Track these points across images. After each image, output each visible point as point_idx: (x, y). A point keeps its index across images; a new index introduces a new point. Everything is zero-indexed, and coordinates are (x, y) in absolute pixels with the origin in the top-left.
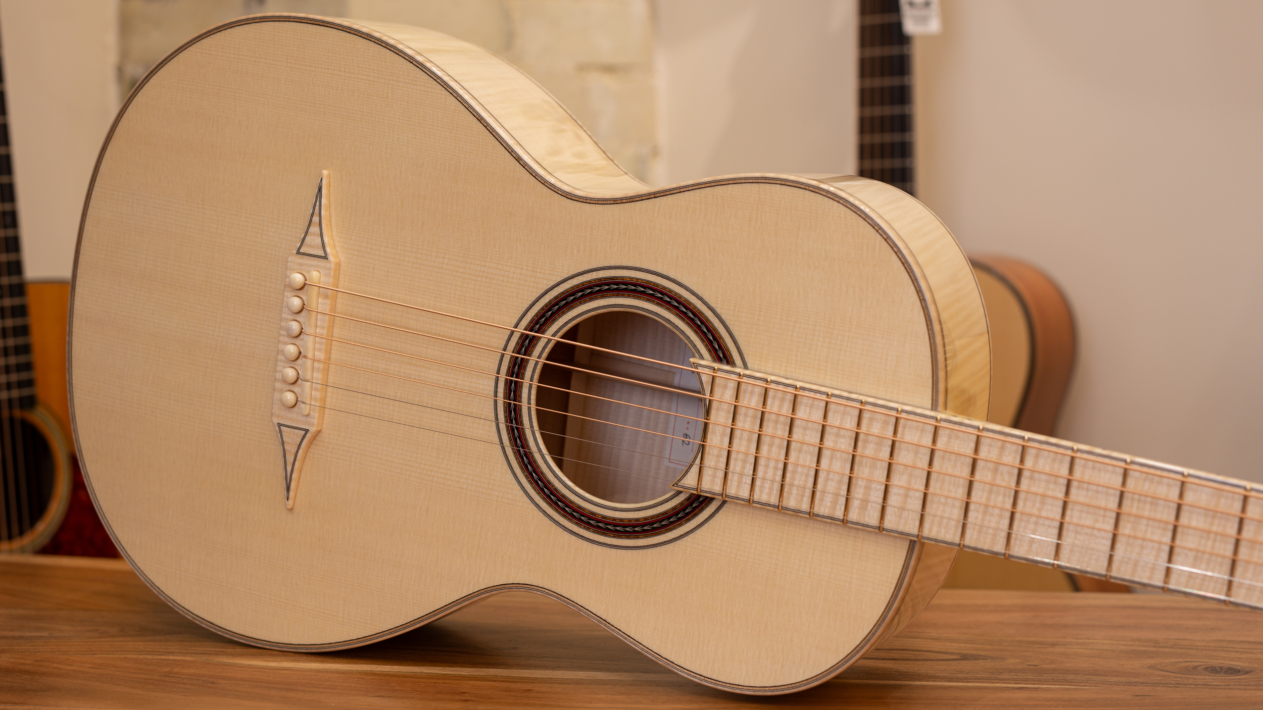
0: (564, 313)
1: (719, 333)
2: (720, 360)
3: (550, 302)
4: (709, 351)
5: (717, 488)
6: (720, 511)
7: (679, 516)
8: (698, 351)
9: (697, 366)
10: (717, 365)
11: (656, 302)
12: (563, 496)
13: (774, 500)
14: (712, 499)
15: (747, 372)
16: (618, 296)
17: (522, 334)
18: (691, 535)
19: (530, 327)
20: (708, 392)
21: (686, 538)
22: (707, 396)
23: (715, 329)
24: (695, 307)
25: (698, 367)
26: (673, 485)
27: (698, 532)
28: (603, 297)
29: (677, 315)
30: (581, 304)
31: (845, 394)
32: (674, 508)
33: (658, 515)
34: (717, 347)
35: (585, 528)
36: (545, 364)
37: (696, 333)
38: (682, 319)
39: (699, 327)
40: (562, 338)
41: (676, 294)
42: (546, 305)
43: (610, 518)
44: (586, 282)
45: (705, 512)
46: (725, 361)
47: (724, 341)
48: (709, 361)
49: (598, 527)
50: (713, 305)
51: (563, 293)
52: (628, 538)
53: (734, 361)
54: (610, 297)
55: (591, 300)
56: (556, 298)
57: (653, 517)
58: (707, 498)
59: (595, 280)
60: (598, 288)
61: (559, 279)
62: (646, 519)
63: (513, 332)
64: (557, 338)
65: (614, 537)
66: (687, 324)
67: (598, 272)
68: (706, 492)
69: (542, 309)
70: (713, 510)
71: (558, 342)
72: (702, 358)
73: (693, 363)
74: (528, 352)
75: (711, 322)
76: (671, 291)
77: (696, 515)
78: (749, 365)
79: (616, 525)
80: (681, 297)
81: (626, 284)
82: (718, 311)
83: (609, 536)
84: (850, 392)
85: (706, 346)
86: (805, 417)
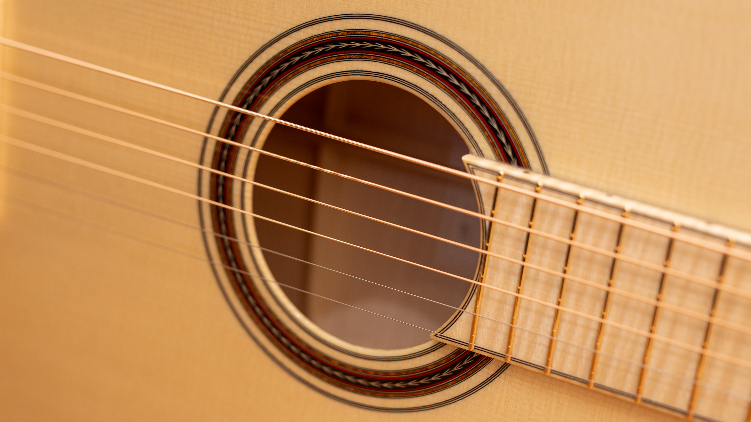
0: (286, 80)
1: (507, 119)
2: (507, 160)
3: (268, 63)
4: (492, 145)
5: (498, 347)
6: (502, 375)
7: (444, 374)
8: (476, 145)
9: (474, 168)
10: (503, 168)
11: (415, 70)
12: (289, 331)
13: (582, 373)
14: (488, 360)
15: (550, 182)
16: (360, 58)
17: (230, 111)
18: (460, 403)
19: (241, 101)
20: (488, 207)
21: (453, 406)
22: (487, 217)
23: (502, 114)
24: (473, 79)
25: (475, 171)
26: (436, 336)
27: (469, 399)
28: (340, 59)
29: (445, 90)
30: (310, 68)
31: (701, 226)
32: (436, 363)
33: (415, 370)
34: (503, 140)
35: (316, 376)
36: (261, 156)
37: (474, 118)
38: (454, 97)
39: (477, 109)
40: (282, 118)
41: (445, 58)
42: (263, 68)
43: (350, 366)
44: (317, 36)
45: (480, 373)
46: (515, 161)
47: (514, 132)
48: (491, 159)
49: (334, 377)
50: (498, 76)
51: (285, 51)
52: (374, 395)
53: (528, 162)
54: (350, 59)
55: (323, 63)
56: (275, 58)
57: (407, 371)
58: (481, 356)
59: (329, 33)
60: (334, 46)
61: (280, 31)
62: (398, 373)
63: (217, 108)
64: (276, 119)
65: (355, 392)
66: (461, 103)
67: (334, 22)
68: (482, 349)
69: (258, 73)
70: (492, 372)
71: (277, 125)
72: (480, 154)
73: (468, 164)
74: (238, 136)
75: (496, 103)
76: (437, 53)
77: (468, 376)
78: (551, 170)
79: (357, 377)
80: (452, 62)
81: (372, 41)
82: (508, 86)
83: (349, 390)
84: (709, 222)
85: (488, 138)
86: (635, 259)
